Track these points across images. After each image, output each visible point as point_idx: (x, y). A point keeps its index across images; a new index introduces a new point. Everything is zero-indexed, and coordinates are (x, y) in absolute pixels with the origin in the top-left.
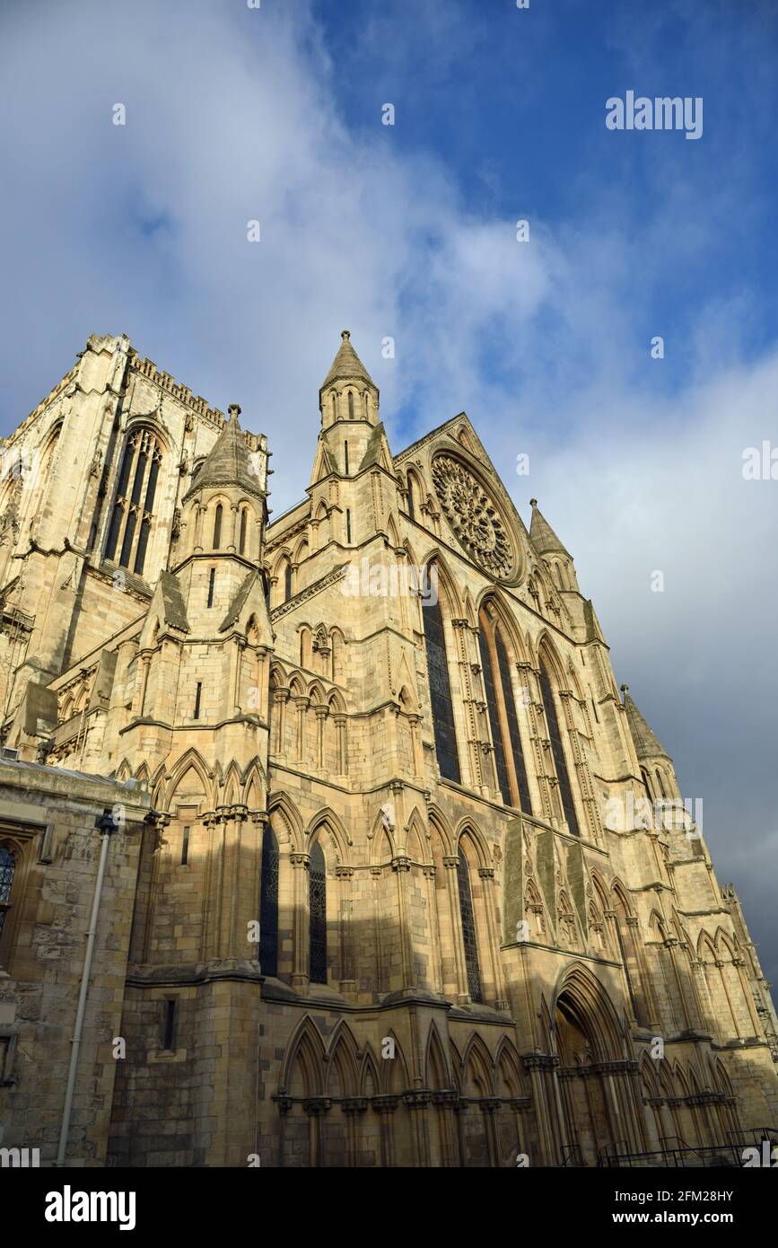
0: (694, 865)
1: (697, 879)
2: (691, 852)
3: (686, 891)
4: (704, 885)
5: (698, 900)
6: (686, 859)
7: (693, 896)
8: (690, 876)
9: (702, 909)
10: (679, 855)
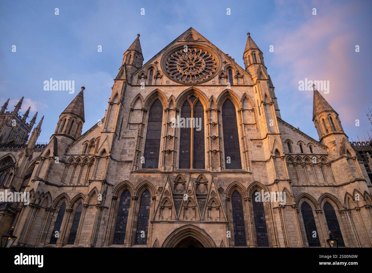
0: (340, 161)
1: (343, 167)
2: (339, 154)
3: (338, 174)
4: (346, 169)
5: (344, 178)
6: (336, 158)
7: (341, 176)
8: (339, 166)
9: (346, 182)
10: (333, 157)
